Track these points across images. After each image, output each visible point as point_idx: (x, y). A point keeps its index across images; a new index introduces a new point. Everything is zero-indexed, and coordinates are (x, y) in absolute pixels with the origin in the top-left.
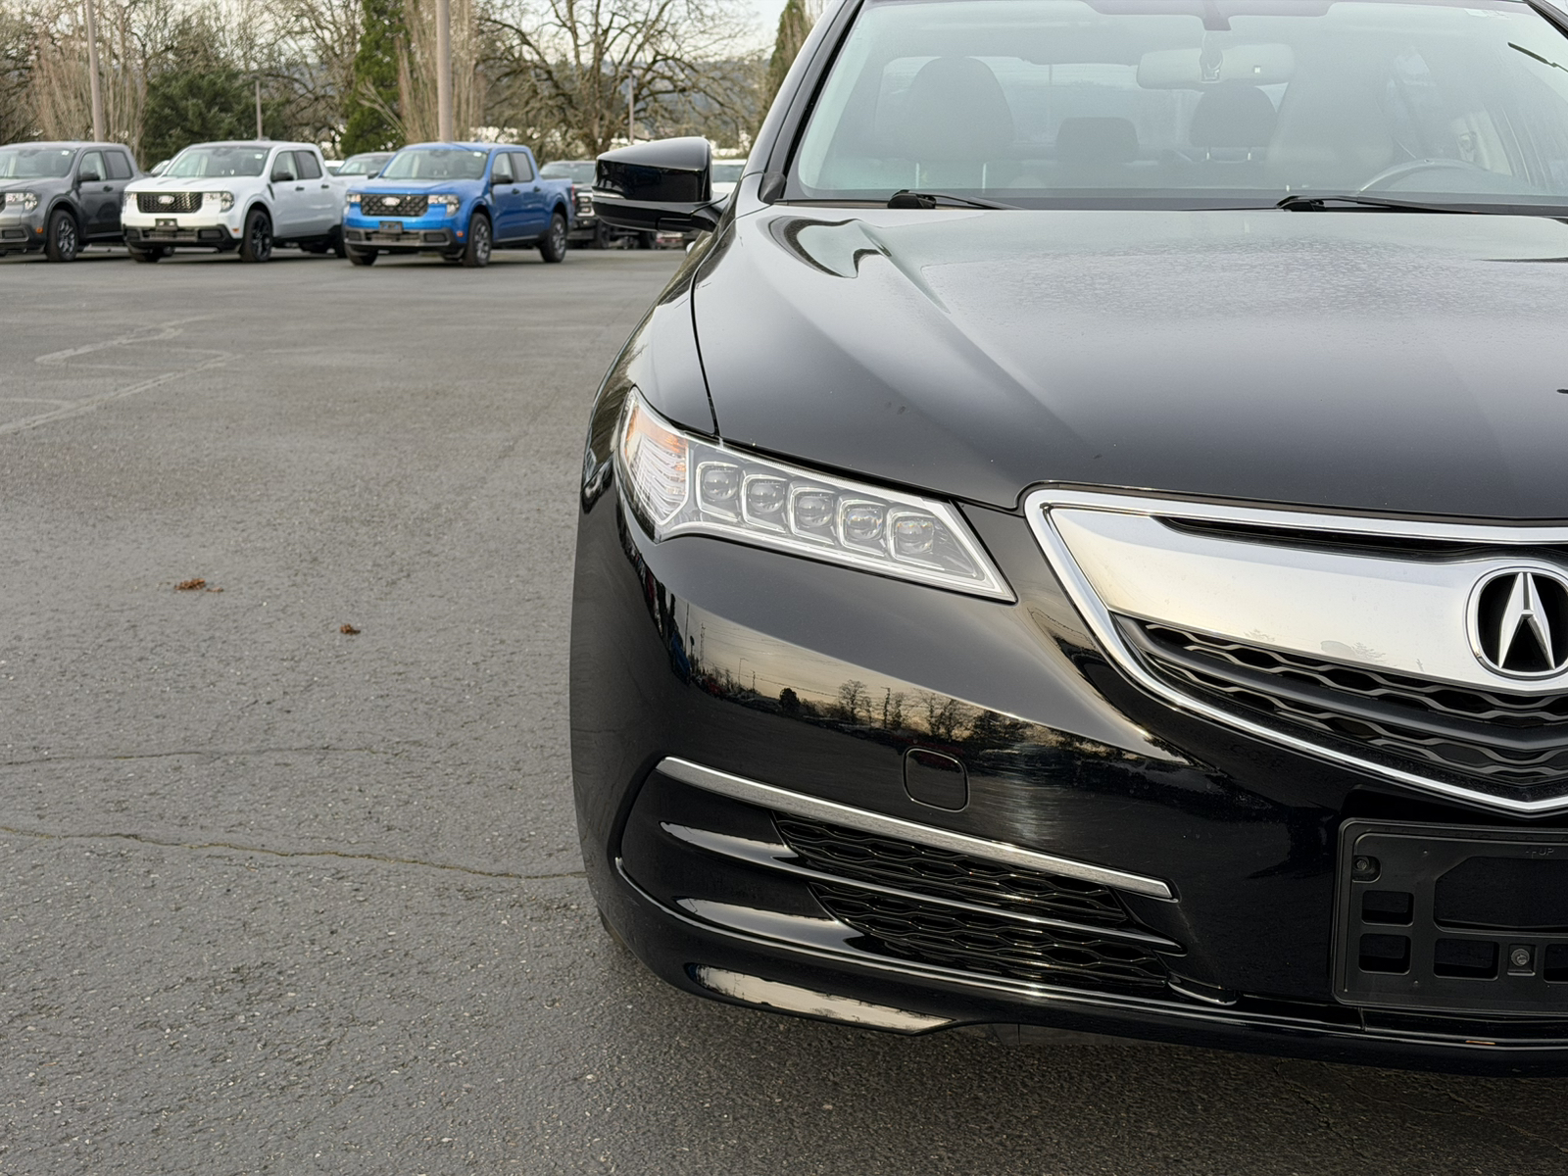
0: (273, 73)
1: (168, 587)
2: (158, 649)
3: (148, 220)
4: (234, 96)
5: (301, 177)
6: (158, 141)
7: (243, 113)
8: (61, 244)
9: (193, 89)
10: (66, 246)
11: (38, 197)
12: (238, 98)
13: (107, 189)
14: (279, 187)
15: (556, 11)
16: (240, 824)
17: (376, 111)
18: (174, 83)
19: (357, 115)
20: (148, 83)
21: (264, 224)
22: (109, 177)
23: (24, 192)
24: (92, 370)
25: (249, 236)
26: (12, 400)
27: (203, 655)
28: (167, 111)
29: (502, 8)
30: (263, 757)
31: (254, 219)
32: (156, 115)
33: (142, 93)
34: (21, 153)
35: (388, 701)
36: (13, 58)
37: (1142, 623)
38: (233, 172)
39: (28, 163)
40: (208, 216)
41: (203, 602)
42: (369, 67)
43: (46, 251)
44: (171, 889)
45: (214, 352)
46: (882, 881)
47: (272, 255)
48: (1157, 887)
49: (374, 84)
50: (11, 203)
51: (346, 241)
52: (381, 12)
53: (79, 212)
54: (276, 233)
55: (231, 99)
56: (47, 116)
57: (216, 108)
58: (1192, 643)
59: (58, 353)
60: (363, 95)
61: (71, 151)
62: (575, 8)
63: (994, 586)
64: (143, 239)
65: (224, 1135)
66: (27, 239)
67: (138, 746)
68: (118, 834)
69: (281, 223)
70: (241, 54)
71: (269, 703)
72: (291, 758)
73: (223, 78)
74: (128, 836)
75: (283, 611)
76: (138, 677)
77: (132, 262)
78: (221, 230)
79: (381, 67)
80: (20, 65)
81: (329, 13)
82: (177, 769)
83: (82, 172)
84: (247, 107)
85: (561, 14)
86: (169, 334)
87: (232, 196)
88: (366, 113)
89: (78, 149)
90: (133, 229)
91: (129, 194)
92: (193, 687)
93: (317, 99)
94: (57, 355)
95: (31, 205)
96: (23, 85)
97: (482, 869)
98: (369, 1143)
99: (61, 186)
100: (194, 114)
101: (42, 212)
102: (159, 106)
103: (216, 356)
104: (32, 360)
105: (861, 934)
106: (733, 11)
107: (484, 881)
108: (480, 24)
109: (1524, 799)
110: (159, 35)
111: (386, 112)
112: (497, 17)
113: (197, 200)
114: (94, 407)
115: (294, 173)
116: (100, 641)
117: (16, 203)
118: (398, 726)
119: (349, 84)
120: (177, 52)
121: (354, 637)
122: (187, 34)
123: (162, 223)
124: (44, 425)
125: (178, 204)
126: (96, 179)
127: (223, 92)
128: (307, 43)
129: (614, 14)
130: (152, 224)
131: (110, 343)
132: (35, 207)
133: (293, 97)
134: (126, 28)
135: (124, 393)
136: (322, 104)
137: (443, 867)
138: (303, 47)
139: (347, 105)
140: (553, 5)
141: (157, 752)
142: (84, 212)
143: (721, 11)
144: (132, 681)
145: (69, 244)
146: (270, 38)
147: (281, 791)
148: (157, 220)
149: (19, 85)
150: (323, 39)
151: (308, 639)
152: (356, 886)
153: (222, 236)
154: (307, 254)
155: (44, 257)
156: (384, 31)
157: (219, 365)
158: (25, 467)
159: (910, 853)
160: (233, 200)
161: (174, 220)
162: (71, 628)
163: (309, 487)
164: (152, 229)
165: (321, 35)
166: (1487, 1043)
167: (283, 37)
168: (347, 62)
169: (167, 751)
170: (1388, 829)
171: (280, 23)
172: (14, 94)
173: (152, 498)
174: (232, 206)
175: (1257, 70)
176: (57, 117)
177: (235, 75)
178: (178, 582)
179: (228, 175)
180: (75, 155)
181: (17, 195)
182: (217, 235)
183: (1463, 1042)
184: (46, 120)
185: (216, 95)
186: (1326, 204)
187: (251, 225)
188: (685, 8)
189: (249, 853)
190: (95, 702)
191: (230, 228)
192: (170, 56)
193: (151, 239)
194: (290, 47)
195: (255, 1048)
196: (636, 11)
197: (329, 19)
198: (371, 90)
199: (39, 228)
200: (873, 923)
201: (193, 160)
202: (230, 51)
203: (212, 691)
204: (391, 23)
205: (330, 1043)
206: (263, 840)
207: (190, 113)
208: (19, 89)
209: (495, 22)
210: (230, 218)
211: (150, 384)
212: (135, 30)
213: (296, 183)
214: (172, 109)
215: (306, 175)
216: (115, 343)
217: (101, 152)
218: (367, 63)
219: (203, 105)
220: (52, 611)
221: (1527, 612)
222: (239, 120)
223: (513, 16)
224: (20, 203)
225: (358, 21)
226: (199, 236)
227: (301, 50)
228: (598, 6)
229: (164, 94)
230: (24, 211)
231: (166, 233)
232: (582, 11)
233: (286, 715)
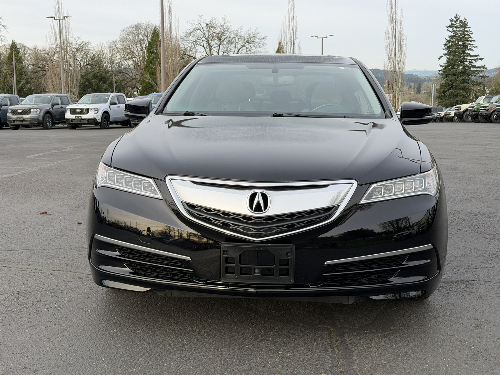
0: (119, 72)
1: (37, 214)
2: (28, 228)
3: (73, 117)
4: (107, 79)
5: (119, 103)
6: (84, 92)
7: (110, 83)
8: (47, 124)
9: (95, 77)
10: (49, 124)
11: (41, 110)
12: (108, 79)
13: (62, 107)
14: (112, 106)
15: (206, 52)
16: (32, 264)
17: (150, 82)
18: (89, 75)
19: (144, 84)
20: (81, 75)
21: (107, 117)
22: (62, 104)
23: (37, 109)
24: (41, 160)
25: (103, 121)
26: (15, 167)
27: (39, 229)
28: (87, 83)
29: (189, 51)
30: (44, 251)
31: (104, 116)
32: (83, 85)
33: (79, 78)
34: (36, 97)
35: (81, 239)
36: (41, 67)
37: (187, 204)
38: (99, 102)
39: (39, 100)
40: (91, 115)
41: (45, 216)
42: (148, 69)
43: (43, 126)
44: (10, 277)
45: (78, 154)
46: (139, 260)
47: (110, 127)
48: (188, 258)
49: (149, 74)
50: (32, 112)
51: (131, 122)
52: (152, 53)
53: (53, 114)
54: (111, 120)
55: (107, 80)
56: (50, 85)
57: (102, 82)
58: (196, 207)
59: (34, 155)
60: (146, 78)
61: (51, 96)
62: (212, 50)
63: (160, 196)
64: (71, 122)
65: (3, 319)
66: (37, 122)
67: (14, 248)
68: (2, 266)
69: (112, 117)
70: (110, 65)
71: (51, 239)
72: (50, 251)
73: (104, 73)
74: (4, 266)
75: (64, 219)
76: (20, 234)
77: (69, 129)
78: (94, 119)
79: (152, 69)
80: (43, 69)
81: (137, 53)
82: (22, 253)
83: (54, 103)
84: (111, 82)
85: (207, 53)
86: (69, 149)
87: (98, 109)
88: (147, 83)
89: (53, 96)
90: (69, 119)
91: (68, 109)
92: (33, 236)
93: (132, 79)
94: (33, 156)
95: (39, 112)
96: (43, 75)
97: (86, 273)
98: (34, 321)
99: (48, 107)
100: (95, 84)
101: (42, 114)
102: (84, 82)
103: (78, 156)
104: (25, 157)
105: (133, 271)
106: (260, 51)
107: (84, 275)
108: (183, 56)
109: (257, 238)
110: (86, 60)
111: (153, 83)
112: (188, 54)
113: (88, 110)
114: (37, 169)
115: (117, 102)
116: (14, 226)
117: (34, 112)
118: (80, 244)
119: (143, 74)
120: (91, 65)
121: (80, 225)
122: (93, 60)
123: (77, 118)
124: (21, 174)
125: (82, 112)
126: (59, 104)
127: (104, 78)
128: (130, 62)
129: (224, 52)
130: (74, 118)
131: (49, 152)
132: (40, 113)
133: (126, 78)
134: (75, 59)
135: (47, 166)
136: (134, 81)
137: (76, 273)
138: (129, 63)
139: (142, 81)
140: (205, 50)
141: (18, 249)
142: (54, 114)
143: (257, 51)
144: (19, 234)
145: (50, 124)
146: (119, 61)
147: (45, 258)
148: (76, 117)
149: (42, 75)
150: (135, 61)
151: (68, 225)
152: (53, 276)
153: (95, 121)
154: (122, 126)
155: (42, 128)
156: (153, 59)
157: (78, 158)
158: (12, 185)
159: (142, 253)
160: (98, 110)
161: (81, 117)
162: (8, 223)
163: (86, 190)
164: (74, 119)
165: (134, 60)
166: (253, 290)
167: (123, 60)
168: (142, 68)
169: (21, 249)
170: (229, 244)
171: (122, 56)
172: (40, 78)
173: (43, 192)
174: (98, 112)
175: (286, 82)
176: (53, 85)
177: (108, 72)
178: (40, 212)
179: (98, 103)
180: (52, 97)
181: (34, 110)
182: (93, 121)
183: (248, 289)
184: (50, 86)
185: (102, 78)
186: (284, 115)
187: (103, 118)
188: (246, 50)
189: (31, 270)
190: (8, 239)
191: (97, 119)
192: (89, 67)
193: (74, 122)
194: (125, 63)
195: (16, 305)
196: (231, 51)
197: (137, 55)
198: (148, 76)
199: (41, 119)
200: (136, 269)
201: (88, 98)
202: (107, 65)
203: (38, 237)
204: (156, 56)
205: (33, 305)
206: (36, 267)
207: (94, 84)
208: (42, 77)
209: (187, 55)
210: (97, 116)
211: (56, 163)
212: (78, 59)
213: (117, 105)
214: (88, 83)
215: (121, 103)
216: (51, 152)
217: (60, 96)
218: (148, 68)
219: (98, 81)
220: (5, 219)
221: (259, 200)
222: (109, 86)
223: (193, 53)
224: (35, 112)
225: (145, 55)
226: (88, 121)
227: (129, 64)
228: (219, 50)
229: (86, 78)
230: (36, 114)
231: (78, 120)
232: (214, 51)
233: (54, 242)
